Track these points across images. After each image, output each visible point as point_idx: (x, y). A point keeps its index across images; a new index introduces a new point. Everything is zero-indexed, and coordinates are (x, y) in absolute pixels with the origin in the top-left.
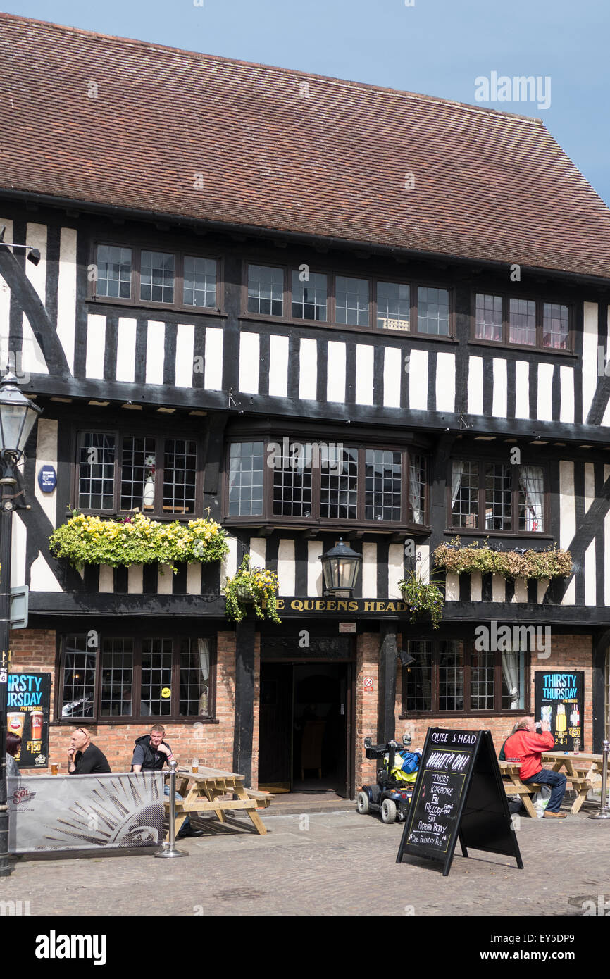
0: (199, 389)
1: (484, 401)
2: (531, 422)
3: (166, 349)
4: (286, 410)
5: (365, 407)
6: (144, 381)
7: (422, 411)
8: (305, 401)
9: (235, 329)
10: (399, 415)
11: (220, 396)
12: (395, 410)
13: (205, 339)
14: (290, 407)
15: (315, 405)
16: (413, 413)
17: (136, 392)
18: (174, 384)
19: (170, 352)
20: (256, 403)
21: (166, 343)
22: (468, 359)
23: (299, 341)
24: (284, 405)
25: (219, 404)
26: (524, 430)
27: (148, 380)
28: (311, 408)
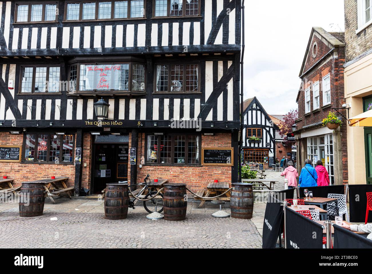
0: (48, 49)
1: (158, 40)
2: (179, 46)
3: (38, 36)
4: (78, 53)
5: (108, 48)
6: (30, 48)
7: (131, 47)
8: (86, 48)
9: (61, 26)
10: (122, 50)
11: (55, 50)
12: (120, 48)
13: (51, 31)
14: (80, 52)
15: (89, 50)
16: (128, 48)
17: (28, 52)
18: (40, 48)
19: (39, 37)
20: (67, 51)
21: (38, 35)
22: (151, 25)
23: (84, 27)
24: (78, 51)
25: (55, 53)
26: (176, 50)
27: (32, 48)
28: (88, 51)
